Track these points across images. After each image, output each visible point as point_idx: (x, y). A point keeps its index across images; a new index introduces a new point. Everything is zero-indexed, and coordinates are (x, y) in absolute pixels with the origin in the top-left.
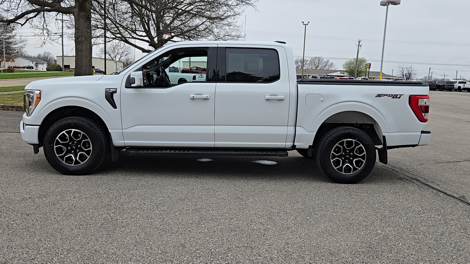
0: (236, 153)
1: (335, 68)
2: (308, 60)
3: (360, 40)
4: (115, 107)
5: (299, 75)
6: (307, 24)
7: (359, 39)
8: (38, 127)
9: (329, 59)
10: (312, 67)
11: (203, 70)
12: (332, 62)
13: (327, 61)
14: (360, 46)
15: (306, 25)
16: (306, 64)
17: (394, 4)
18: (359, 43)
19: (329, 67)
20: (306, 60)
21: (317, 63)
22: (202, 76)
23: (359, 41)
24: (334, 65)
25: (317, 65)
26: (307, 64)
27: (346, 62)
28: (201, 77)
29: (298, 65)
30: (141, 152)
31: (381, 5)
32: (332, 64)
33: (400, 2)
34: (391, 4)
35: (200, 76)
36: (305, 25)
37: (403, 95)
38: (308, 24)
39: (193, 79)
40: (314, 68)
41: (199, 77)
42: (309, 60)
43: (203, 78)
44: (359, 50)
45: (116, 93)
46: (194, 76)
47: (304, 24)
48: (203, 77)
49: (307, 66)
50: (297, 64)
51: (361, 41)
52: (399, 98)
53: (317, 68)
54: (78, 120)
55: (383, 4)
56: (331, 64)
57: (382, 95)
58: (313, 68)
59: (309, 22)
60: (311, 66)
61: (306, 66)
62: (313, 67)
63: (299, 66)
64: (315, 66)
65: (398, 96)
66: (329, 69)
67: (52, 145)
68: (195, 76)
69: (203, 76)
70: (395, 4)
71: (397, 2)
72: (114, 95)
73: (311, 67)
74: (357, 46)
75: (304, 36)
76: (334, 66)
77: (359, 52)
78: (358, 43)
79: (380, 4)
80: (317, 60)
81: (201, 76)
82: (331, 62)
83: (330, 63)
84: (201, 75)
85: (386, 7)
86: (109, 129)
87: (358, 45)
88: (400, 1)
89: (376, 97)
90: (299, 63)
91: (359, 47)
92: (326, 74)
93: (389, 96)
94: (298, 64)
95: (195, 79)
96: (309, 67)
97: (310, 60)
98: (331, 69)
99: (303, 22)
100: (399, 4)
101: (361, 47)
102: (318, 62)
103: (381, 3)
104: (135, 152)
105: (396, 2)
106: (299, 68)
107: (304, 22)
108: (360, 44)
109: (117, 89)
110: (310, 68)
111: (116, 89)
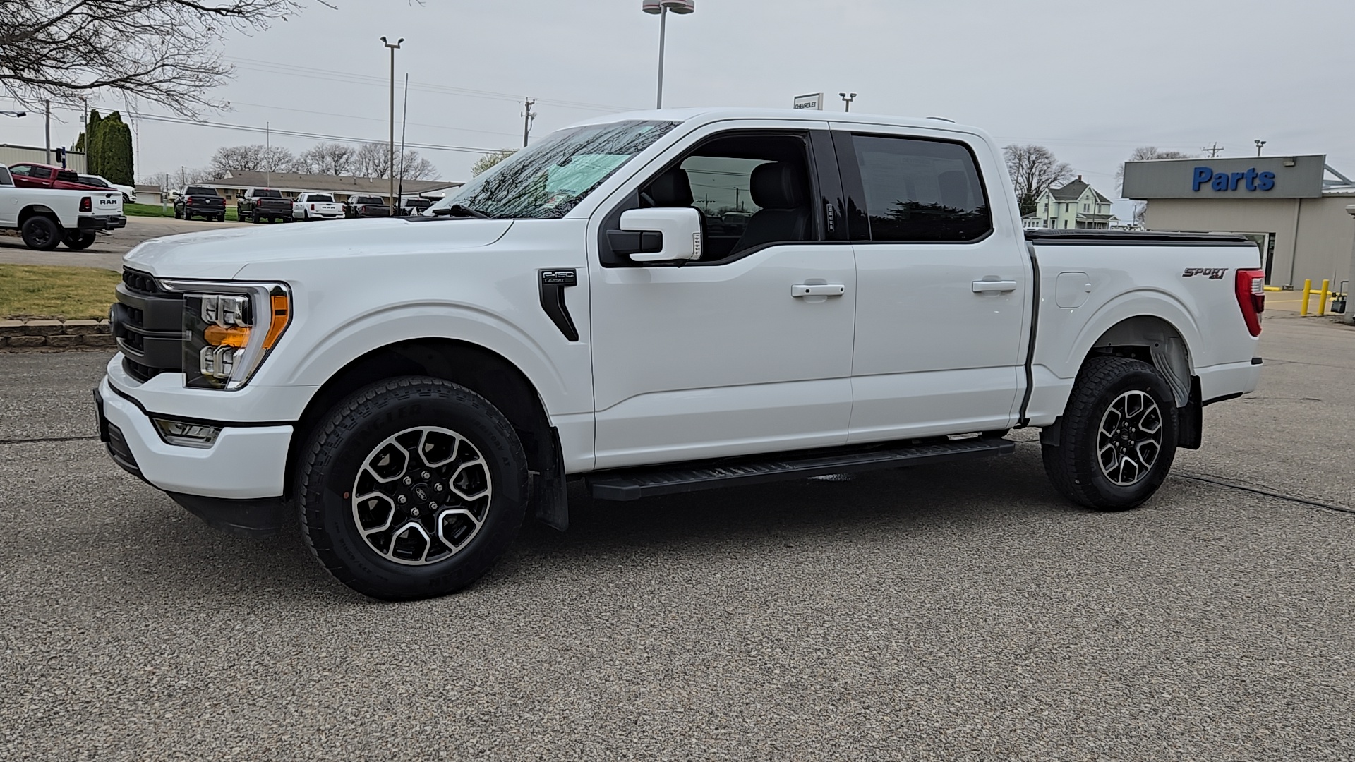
0: (903, 457)
1: (436, 176)
2: (354, 152)
3: (530, 102)
4: (571, 333)
5: (368, 196)
6: (397, 44)
7: (527, 98)
8: (290, 429)
9: (414, 149)
10: (367, 170)
11: (59, 175)
12: (425, 158)
13: (410, 154)
14: (530, 118)
15: (392, 47)
16: (349, 161)
17: (681, 9)
18: (528, 110)
19: (418, 174)
20: (349, 151)
21: (381, 160)
22: (111, 199)
23: (528, 104)
24: (430, 168)
25: (381, 166)
26: (351, 163)
27: (481, 160)
28: (109, 202)
29: (324, 165)
30: (652, 484)
31: (645, 11)
32: (424, 165)
33: (693, 7)
34: (671, 10)
35: (106, 199)
36: (390, 49)
37: (1227, 269)
38: (398, 47)
39: (81, 210)
40: (374, 174)
41: (101, 203)
42: (357, 152)
43: (114, 204)
44: (529, 128)
45: (576, 285)
46: (84, 199)
47: (388, 43)
48: (115, 202)
49: (353, 168)
50: (320, 162)
51: (533, 103)
52: (1221, 277)
53: (382, 175)
54: (444, 391)
55: (651, 9)
56: (423, 163)
57: (1194, 271)
58: (371, 174)
59: (401, 41)
60: (364, 168)
61: (348, 168)
62: (370, 171)
63: (329, 167)
64: (376, 170)
65: (1220, 274)
66: (418, 179)
67: (346, 495)
68: (90, 198)
69: (114, 200)
70: (682, 12)
71: (688, 6)
72: (568, 291)
73: (365, 171)
74: (522, 116)
75: (390, 81)
76: (430, 171)
77: (529, 135)
78: (525, 108)
79: (642, 9)
80: (381, 152)
81: (108, 199)
82: (423, 160)
83: (419, 161)
84: (108, 196)
85: (660, 15)
86: (552, 415)
87: (524, 114)
88: (693, 3)
89: (1184, 275)
90: (328, 159)
91: (527, 118)
92: (420, 194)
93: (1205, 274)
94: (323, 162)
95: (90, 210)
96: (358, 173)
97: (361, 150)
98: (424, 179)
99: (384, 39)
100: (692, 11)
101: (532, 119)
102: (383, 158)
103: (645, 4)
104: (637, 486)
105: (685, 6)
106: (328, 173)
107: (387, 39)
108: (531, 112)
109: (577, 270)
110: (362, 175)
111: (574, 271)
